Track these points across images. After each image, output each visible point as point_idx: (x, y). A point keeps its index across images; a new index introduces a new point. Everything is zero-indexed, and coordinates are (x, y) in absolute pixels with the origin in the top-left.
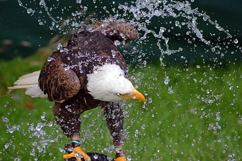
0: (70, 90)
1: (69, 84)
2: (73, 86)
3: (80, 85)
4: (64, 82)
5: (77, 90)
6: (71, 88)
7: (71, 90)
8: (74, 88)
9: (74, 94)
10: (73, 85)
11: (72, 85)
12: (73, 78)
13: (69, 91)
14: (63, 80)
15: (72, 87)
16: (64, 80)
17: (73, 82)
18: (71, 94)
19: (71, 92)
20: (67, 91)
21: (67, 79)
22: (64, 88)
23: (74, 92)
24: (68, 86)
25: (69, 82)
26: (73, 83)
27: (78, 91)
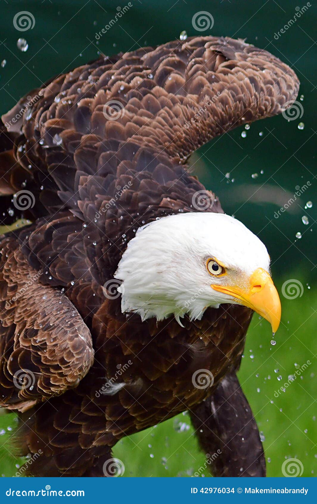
0: (57, 368)
1: (56, 345)
2: (70, 355)
3: (92, 351)
4: (39, 339)
5: (81, 369)
6: (62, 361)
7: (61, 369)
8: (74, 359)
9: (69, 380)
10: (70, 349)
11: (65, 349)
12: (72, 325)
13: (52, 371)
14: (35, 333)
15: (65, 356)
16: (37, 331)
17: (71, 339)
18: (60, 381)
19: (61, 375)
20: (47, 369)
21: (47, 328)
22: (38, 359)
23: (72, 376)
24: (52, 352)
25: (55, 339)
26: (70, 344)
27: (86, 371)
